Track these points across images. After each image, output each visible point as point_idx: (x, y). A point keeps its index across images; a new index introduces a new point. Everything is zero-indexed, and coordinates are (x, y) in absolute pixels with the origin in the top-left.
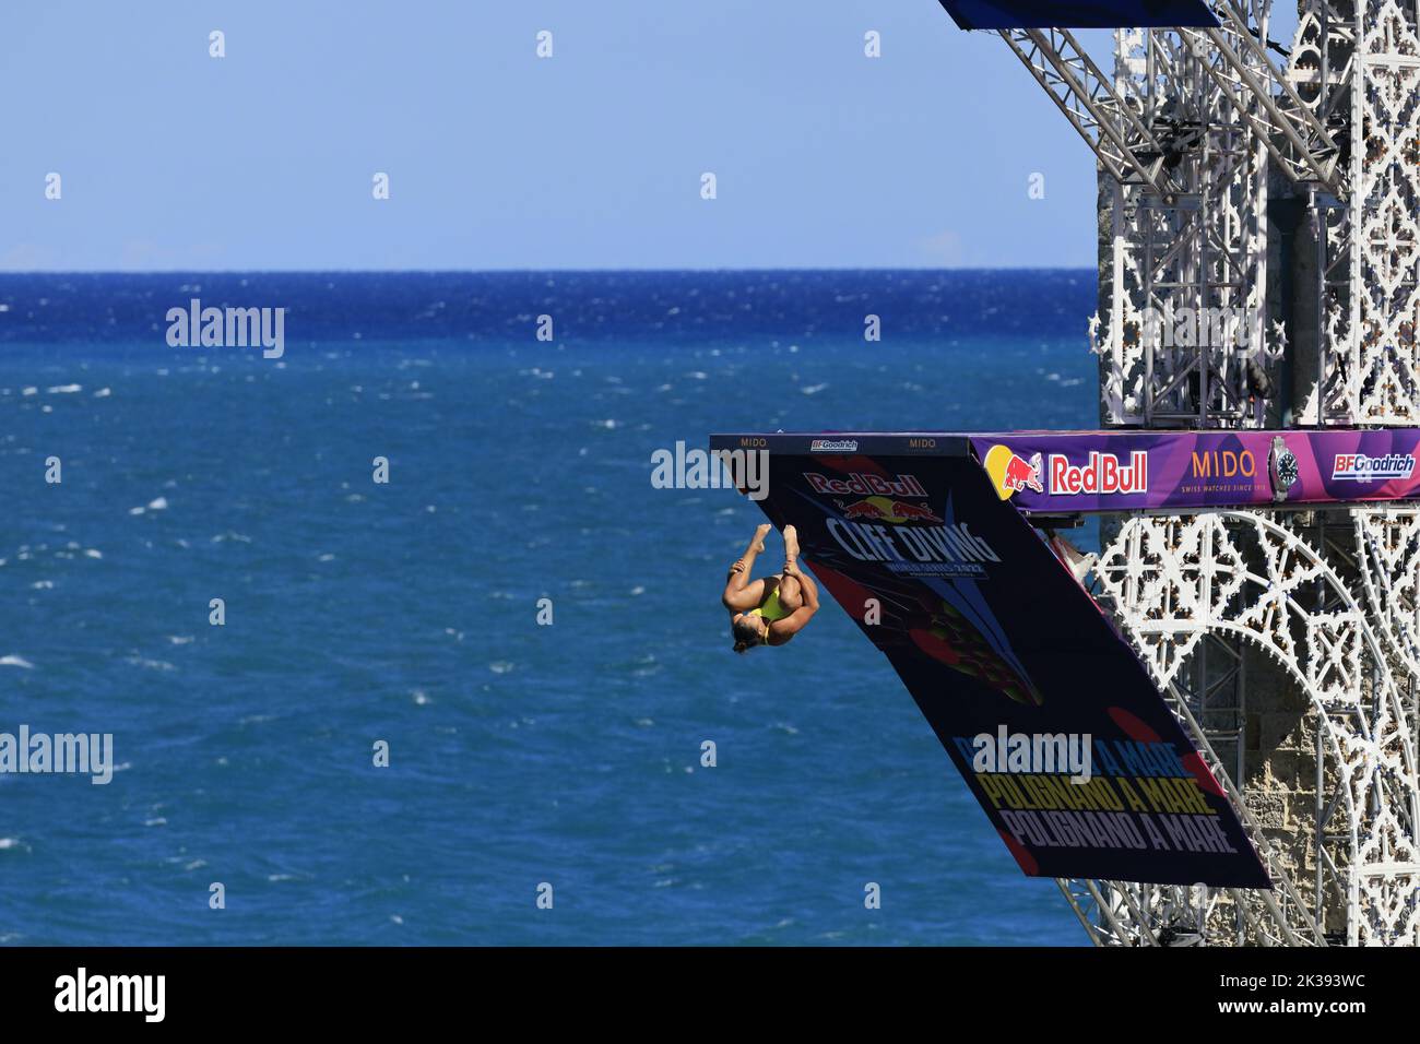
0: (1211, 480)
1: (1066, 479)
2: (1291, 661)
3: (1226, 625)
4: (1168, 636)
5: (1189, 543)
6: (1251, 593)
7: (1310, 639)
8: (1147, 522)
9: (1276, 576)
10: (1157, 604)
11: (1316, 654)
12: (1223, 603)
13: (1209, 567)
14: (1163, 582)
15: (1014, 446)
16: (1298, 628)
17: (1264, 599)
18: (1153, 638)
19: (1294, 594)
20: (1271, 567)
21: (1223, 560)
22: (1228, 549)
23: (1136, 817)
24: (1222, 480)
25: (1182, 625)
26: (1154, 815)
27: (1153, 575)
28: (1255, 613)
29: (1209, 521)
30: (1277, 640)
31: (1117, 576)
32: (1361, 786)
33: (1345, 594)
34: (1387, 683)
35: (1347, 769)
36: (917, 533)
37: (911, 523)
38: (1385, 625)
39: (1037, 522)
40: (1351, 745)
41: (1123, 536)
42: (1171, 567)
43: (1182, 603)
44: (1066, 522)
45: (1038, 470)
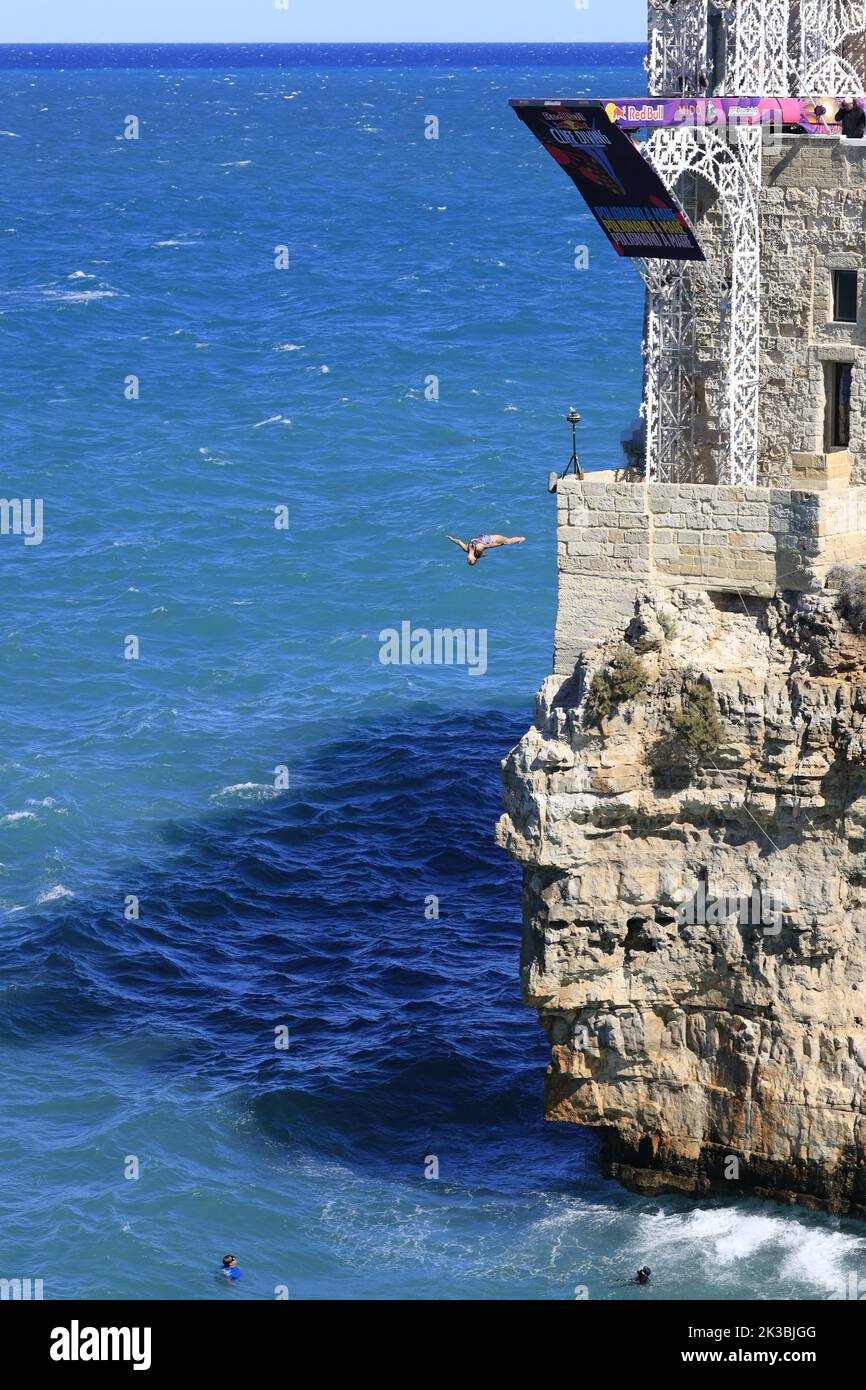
1: (634, 116)
2: (713, 180)
3: (691, 167)
4: (670, 171)
5: (678, 138)
6: (699, 156)
7: (720, 172)
8: (663, 130)
9: (709, 150)
10: (666, 160)
11: (722, 178)
12: (690, 160)
13: (685, 147)
14: (668, 152)
15: (617, 104)
16: (716, 169)
17: (704, 158)
18: (665, 172)
19: (715, 157)
20: (707, 147)
21: (690, 145)
22: (692, 140)
23: (659, 236)
24: (689, 116)
25: (675, 168)
26: (664, 233)
27: (665, 149)
28: (701, 163)
29: (684, 131)
30: (708, 173)
31: (652, 150)
32: (738, 225)
33: (733, 156)
34: (748, 189)
35: (733, 219)
36: (582, 134)
37: (580, 130)
38: (747, 168)
39: (624, 130)
40: (735, 210)
41: (654, 135)
42: (671, 147)
43: (675, 160)
44: (634, 131)
45: (625, 112)
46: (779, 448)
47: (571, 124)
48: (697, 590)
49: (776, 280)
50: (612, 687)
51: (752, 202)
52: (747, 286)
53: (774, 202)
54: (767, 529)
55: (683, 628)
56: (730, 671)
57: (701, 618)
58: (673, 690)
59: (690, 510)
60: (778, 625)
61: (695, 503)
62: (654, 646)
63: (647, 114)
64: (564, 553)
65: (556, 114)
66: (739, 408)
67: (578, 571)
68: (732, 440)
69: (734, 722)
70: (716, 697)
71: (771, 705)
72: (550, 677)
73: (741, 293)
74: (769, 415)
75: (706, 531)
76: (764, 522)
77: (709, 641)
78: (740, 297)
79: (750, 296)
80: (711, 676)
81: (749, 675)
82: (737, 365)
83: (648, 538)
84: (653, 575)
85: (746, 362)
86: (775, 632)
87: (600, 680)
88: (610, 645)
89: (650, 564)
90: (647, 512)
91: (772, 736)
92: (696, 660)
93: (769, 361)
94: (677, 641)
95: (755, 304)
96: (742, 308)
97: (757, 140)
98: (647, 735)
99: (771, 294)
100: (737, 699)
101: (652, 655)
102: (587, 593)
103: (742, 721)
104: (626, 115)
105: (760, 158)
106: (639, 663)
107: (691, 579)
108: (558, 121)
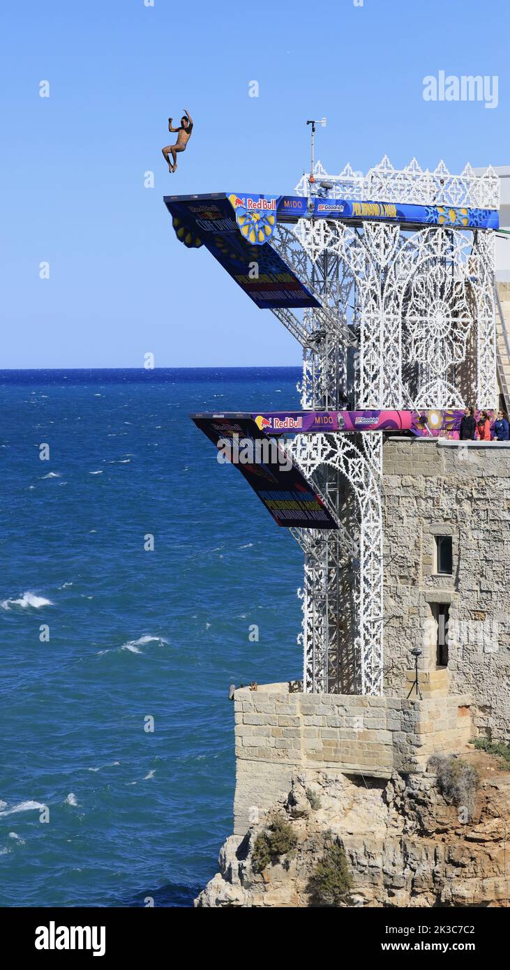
0: (321, 424)
1: (279, 425)
2: (344, 471)
3: (326, 462)
4: (309, 465)
5: (314, 441)
6: (332, 454)
7: (349, 465)
8: (302, 435)
9: (340, 449)
10: (306, 457)
11: (351, 469)
12: (324, 456)
13: (320, 447)
14: (307, 451)
15: (263, 416)
16: (346, 462)
17: (336, 455)
18: (304, 465)
19: (345, 454)
20: (338, 447)
21: (324, 445)
22: (326, 442)
23: (304, 511)
25: (313, 462)
26: (308, 510)
27: (305, 449)
28: (334, 458)
29: (320, 435)
30: (340, 466)
31: (294, 449)
32: (364, 503)
33: (360, 453)
34: (372, 477)
35: (360, 499)
38: (371, 462)
40: (362, 492)
41: (296, 439)
42: (310, 447)
43: (313, 456)
45: (271, 422)
46: (400, 666)
47: (232, 433)
48: (336, 772)
49: (396, 543)
50: (270, 846)
51: (376, 487)
52: (373, 548)
53: (394, 486)
54: (385, 727)
55: (325, 801)
56: (358, 834)
57: (339, 794)
58: (317, 848)
59: (330, 714)
60: (394, 799)
61: (333, 709)
62: (303, 814)
63: (289, 423)
64: (240, 745)
65: (221, 425)
66: (368, 637)
67: (249, 758)
68: (362, 661)
69: (361, 872)
70: (347, 853)
71: (388, 860)
72: (231, 837)
73: (367, 553)
74: (392, 642)
75: (341, 729)
76: (383, 722)
77: (345, 812)
78: (366, 555)
79: (376, 556)
80: (343, 837)
81: (371, 838)
82: (365, 606)
83: (299, 734)
84: (304, 761)
85: (373, 603)
86: (392, 804)
87: (262, 841)
88: (272, 813)
89: (302, 753)
90: (299, 715)
91: (388, 883)
92: (334, 825)
93: (392, 602)
94: (321, 811)
95: (380, 560)
96: (369, 564)
97: (378, 441)
98: (298, 881)
99: (393, 554)
100: (362, 855)
101: (301, 821)
102: (257, 774)
103: (366, 872)
104: (272, 424)
105: (381, 455)
106: (289, 827)
107: (331, 764)
108: (224, 431)
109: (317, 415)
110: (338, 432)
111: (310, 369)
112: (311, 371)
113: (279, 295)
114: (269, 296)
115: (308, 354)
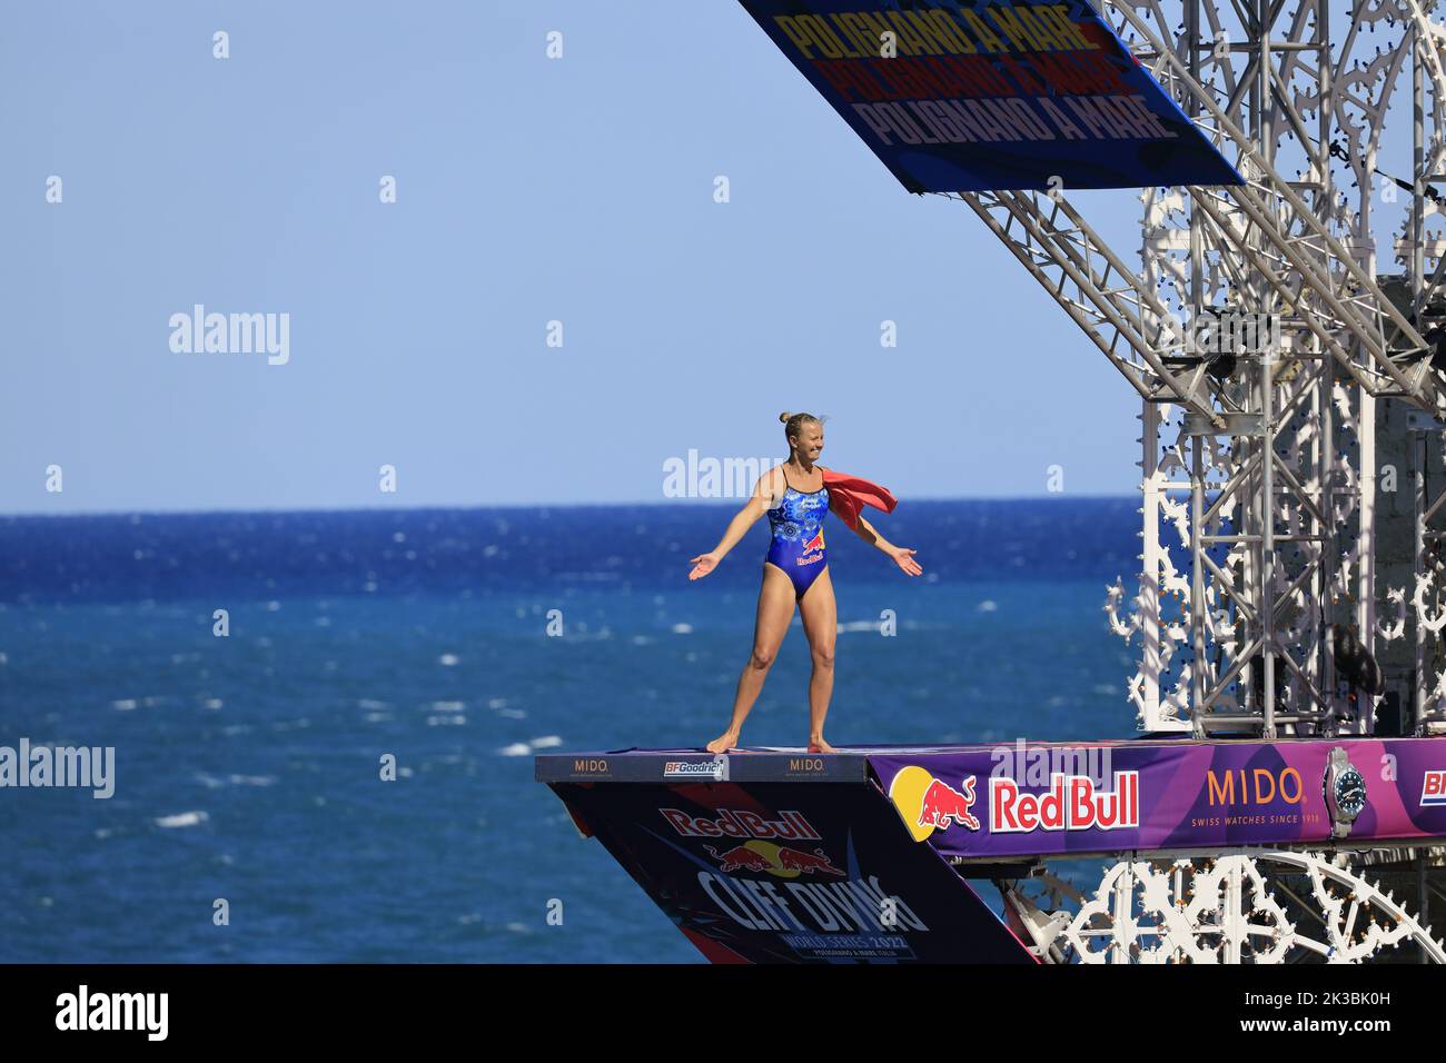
0: (1237, 809)
1: (1015, 811)
5: (1205, 897)
8: (1142, 868)
9: (1340, 940)
13: (1236, 928)
20: (1333, 927)
21: (1259, 919)
22: (1265, 903)
24: (1253, 808)
29: (1235, 865)
36: (816, 891)
37: (803, 879)
39: (971, 871)
41: (1105, 887)
42: (1181, 932)
44: (1019, 871)
45: (971, 799)
47: (771, 853)
65: (714, 816)
104: (980, 810)
108: (725, 843)
109: (1220, 763)
110: (1327, 844)
111: (1178, 512)
112: (1182, 525)
113: (1009, 120)
114: (956, 122)
115: (1168, 435)
